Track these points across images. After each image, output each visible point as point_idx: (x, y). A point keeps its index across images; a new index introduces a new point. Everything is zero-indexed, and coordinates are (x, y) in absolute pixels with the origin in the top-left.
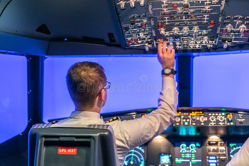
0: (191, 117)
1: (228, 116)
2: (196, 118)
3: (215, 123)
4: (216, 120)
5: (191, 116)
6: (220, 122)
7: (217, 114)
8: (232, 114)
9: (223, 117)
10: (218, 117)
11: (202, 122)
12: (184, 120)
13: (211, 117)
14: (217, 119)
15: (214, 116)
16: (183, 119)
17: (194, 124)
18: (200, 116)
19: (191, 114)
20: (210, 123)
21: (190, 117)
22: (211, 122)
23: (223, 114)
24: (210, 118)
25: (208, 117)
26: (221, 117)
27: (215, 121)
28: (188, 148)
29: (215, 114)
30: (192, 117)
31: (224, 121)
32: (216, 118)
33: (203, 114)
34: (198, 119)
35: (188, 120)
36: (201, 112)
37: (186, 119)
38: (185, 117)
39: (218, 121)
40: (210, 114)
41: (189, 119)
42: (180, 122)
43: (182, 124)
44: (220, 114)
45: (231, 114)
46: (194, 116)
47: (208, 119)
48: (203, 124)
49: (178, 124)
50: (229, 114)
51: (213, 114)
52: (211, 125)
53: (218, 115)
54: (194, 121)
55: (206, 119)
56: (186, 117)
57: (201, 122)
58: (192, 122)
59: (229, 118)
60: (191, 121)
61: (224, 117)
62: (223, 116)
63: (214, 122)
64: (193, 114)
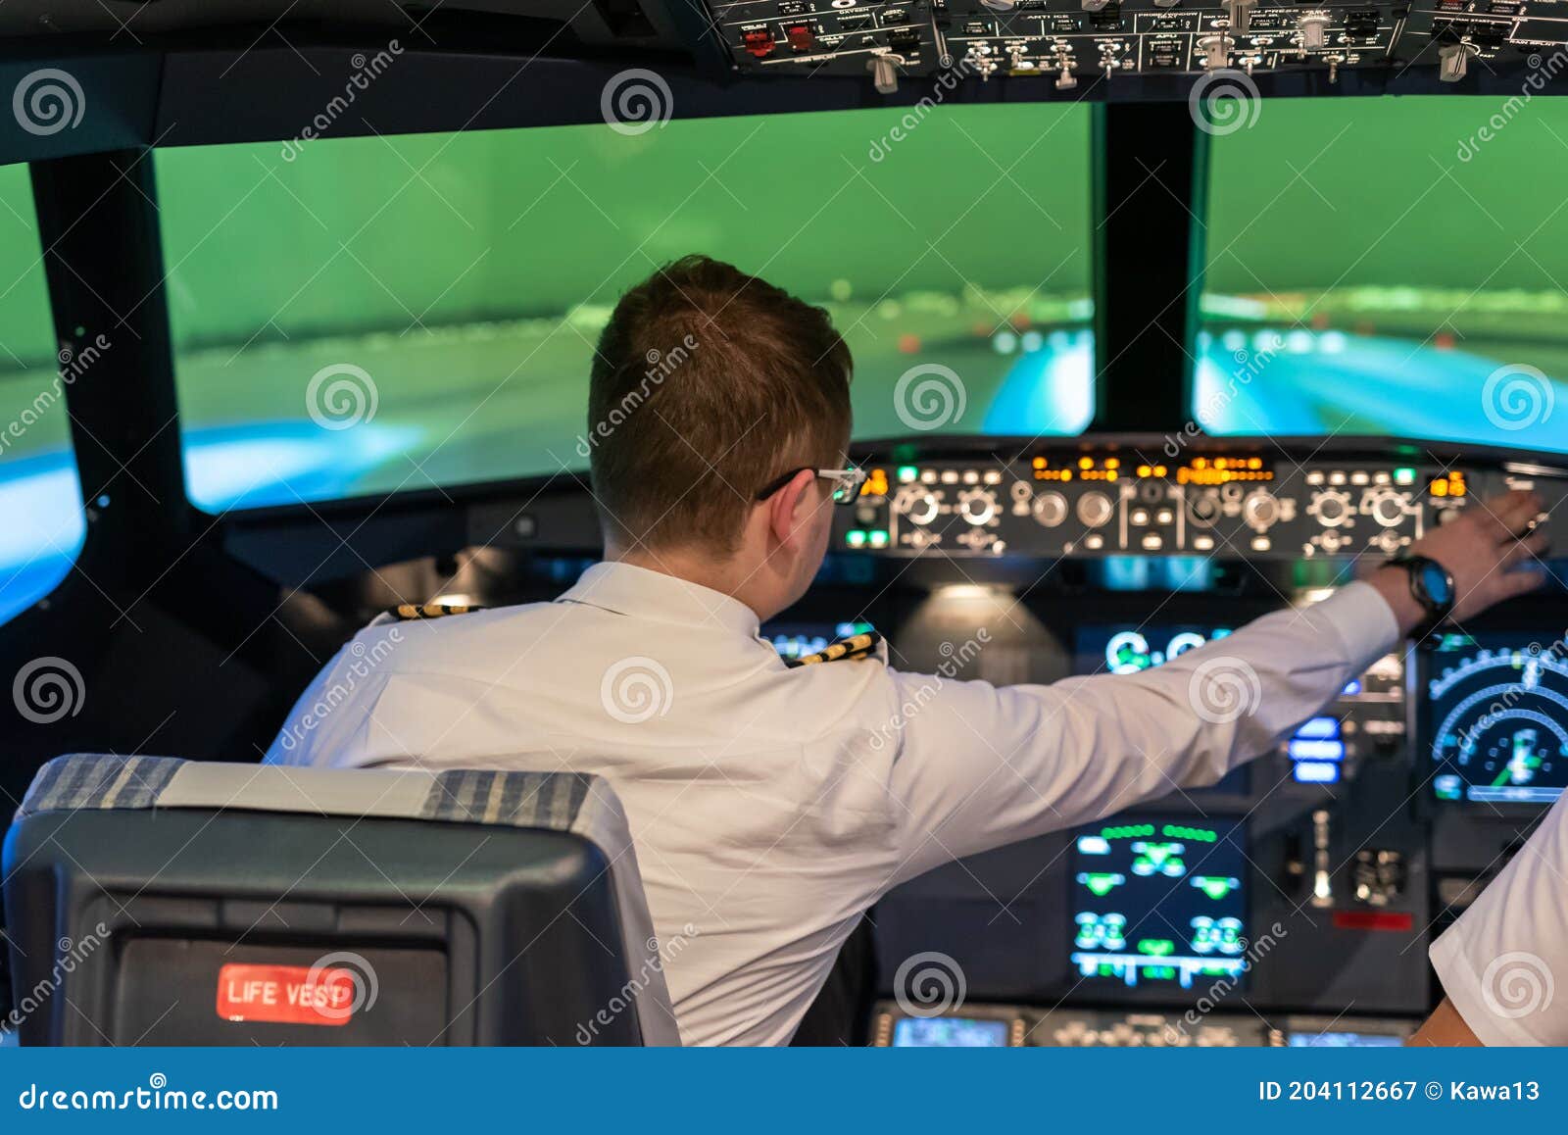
0: (1187, 496)
1: (1439, 487)
2: (1222, 500)
3: (1347, 540)
4: (1357, 517)
5: (1189, 486)
6: (1379, 530)
7: (1360, 479)
8: (1465, 478)
9: (1401, 501)
10: (1370, 494)
11: (1262, 528)
12: (1140, 518)
13: (1319, 499)
14: (1364, 509)
15: (1340, 489)
16: (1134, 505)
17: (1204, 543)
18: (1248, 487)
19: (1183, 474)
20: (1316, 540)
21: (1177, 493)
22: (1321, 530)
23: (1405, 476)
24: (1311, 503)
25: (1303, 495)
26: (1390, 494)
27: (1350, 524)
28: (1157, 658)
29: (1349, 474)
30: (1195, 494)
31: (1407, 528)
32: (1355, 501)
33: (1269, 475)
34: (1231, 508)
35: (1165, 517)
36: (1255, 463)
37: (1152, 510)
38: (1146, 494)
39: (1365, 527)
40: (1315, 478)
41: (1172, 506)
42: (1109, 531)
43: (1123, 540)
44: (1382, 478)
45: (1455, 476)
46: (1204, 487)
47: (1300, 508)
48: (1262, 544)
49: (1095, 543)
50: (1446, 477)
51: (1338, 478)
52: (1319, 548)
53: (1371, 484)
54: (1209, 524)
55: (1286, 510)
56: (1153, 493)
57: (1254, 534)
58: (1192, 532)
59: (1441, 504)
60: (1187, 522)
61: (1407, 496)
62: (1400, 489)
63: (1341, 531)
64: (1201, 471)
